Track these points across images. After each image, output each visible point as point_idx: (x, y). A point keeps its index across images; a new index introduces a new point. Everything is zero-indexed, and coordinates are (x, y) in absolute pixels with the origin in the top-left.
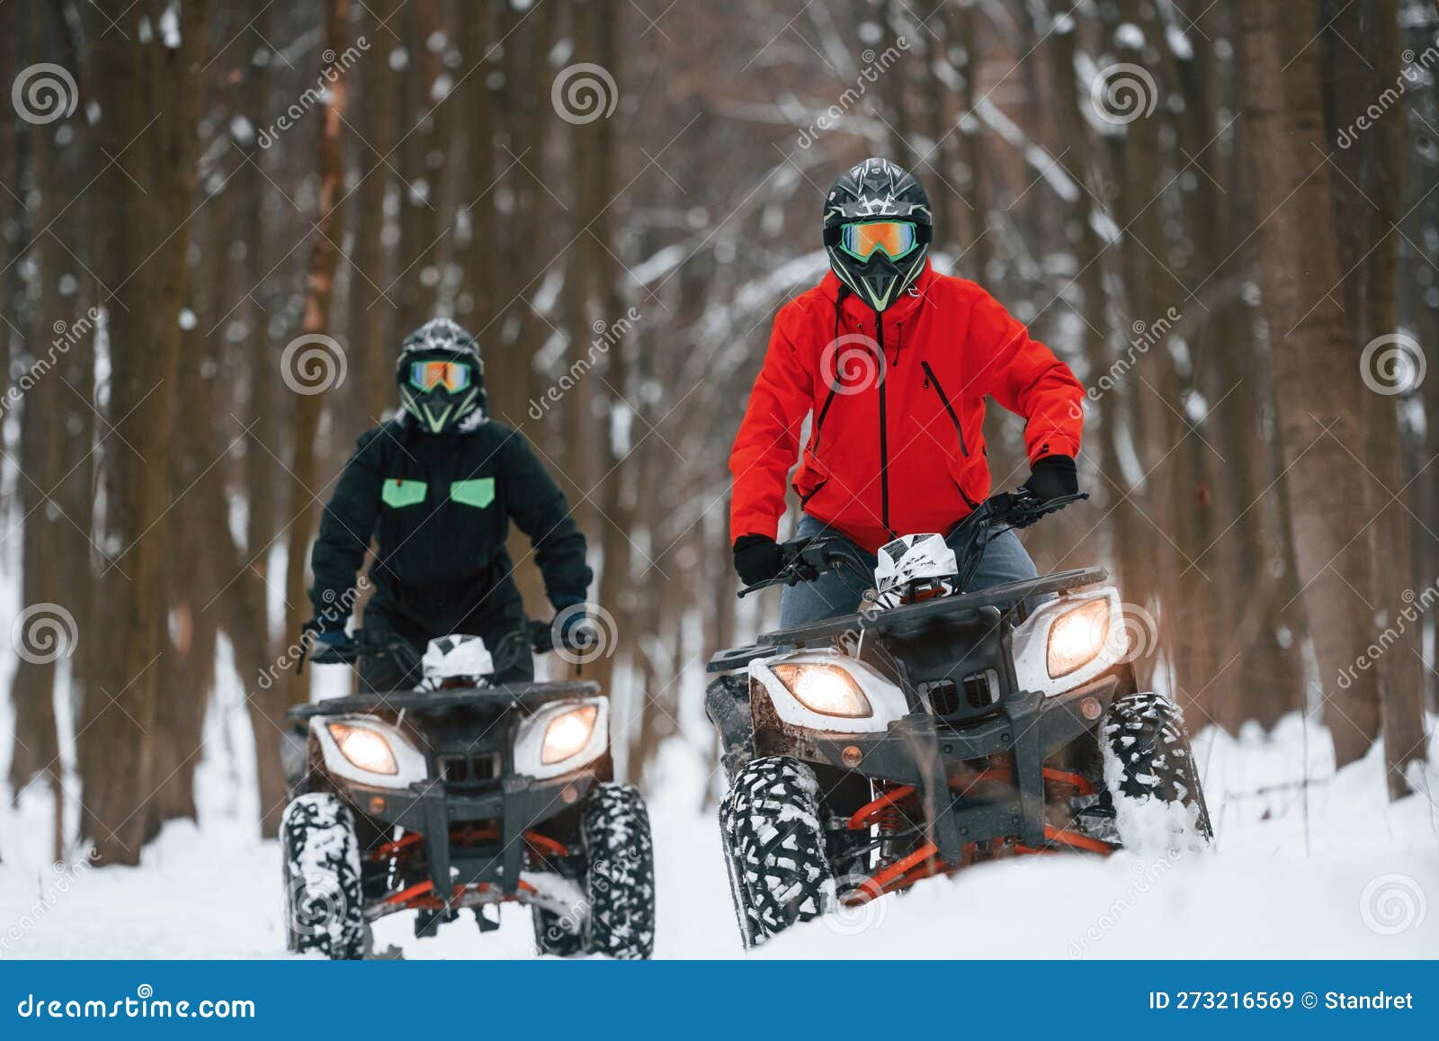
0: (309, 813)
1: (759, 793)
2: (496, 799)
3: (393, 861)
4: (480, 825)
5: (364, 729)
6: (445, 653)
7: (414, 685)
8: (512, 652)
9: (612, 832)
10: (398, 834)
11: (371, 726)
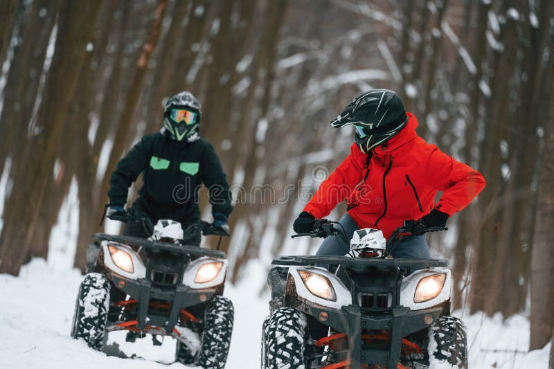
0: (93, 281)
1: (281, 322)
2: (172, 293)
3: (123, 309)
4: (163, 302)
5: (124, 251)
6: (164, 227)
7: (148, 237)
8: (192, 232)
9: (217, 317)
10: (128, 297)
11: (126, 250)
